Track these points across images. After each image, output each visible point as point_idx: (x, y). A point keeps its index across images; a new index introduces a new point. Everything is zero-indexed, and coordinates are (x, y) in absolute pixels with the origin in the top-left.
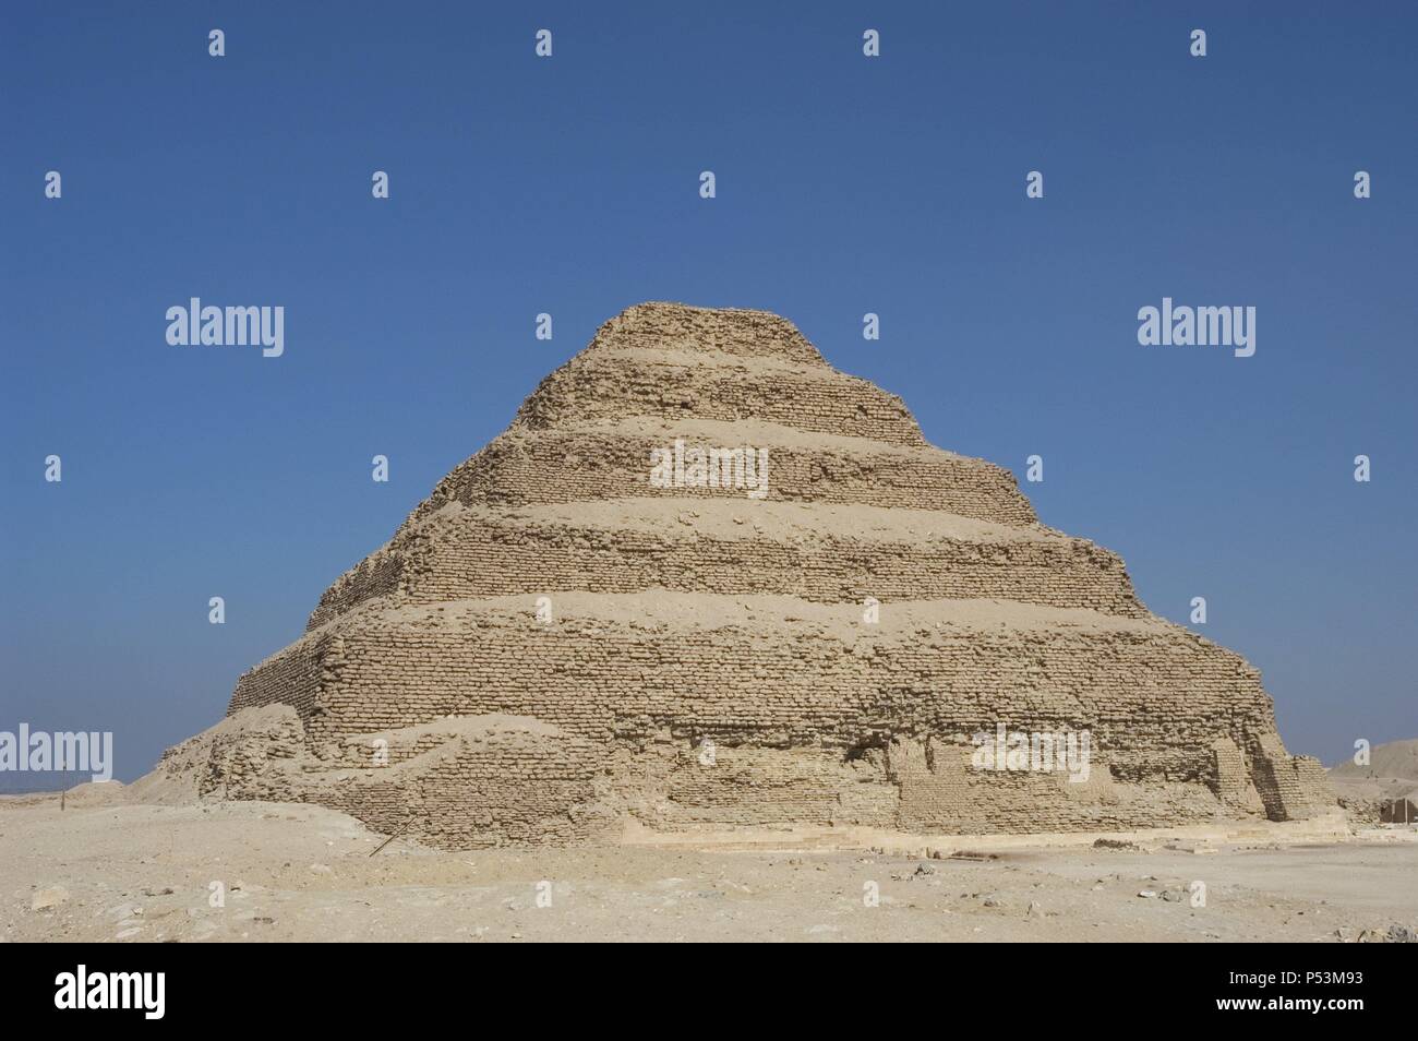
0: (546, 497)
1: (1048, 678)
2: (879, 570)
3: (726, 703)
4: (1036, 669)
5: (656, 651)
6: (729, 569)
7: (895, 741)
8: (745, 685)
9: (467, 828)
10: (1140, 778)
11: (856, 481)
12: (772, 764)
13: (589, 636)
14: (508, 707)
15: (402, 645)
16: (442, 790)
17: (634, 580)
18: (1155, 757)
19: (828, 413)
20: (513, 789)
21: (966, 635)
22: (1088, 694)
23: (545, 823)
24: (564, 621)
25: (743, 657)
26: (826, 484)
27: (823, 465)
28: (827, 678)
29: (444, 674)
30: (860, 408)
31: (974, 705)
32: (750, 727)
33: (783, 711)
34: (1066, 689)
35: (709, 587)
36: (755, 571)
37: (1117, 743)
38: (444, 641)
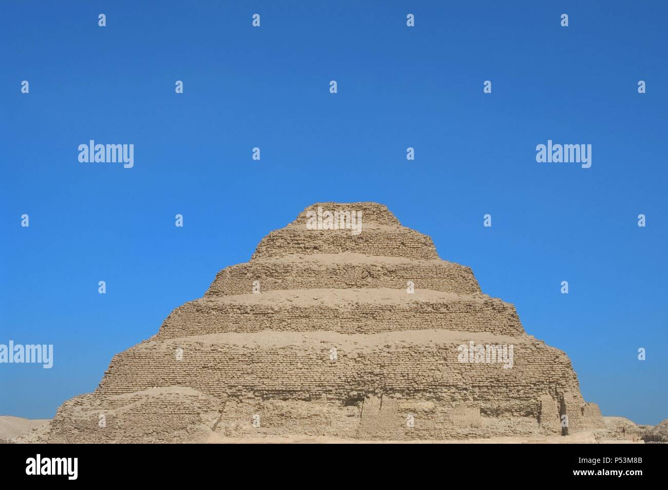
0: (234, 292)
1: (447, 366)
2: (378, 318)
3: (280, 381)
4: (442, 362)
5: (251, 358)
6: (304, 320)
7: (368, 397)
8: (291, 372)
9: (141, 435)
10: (498, 415)
11: (386, 277)
12: (302, 408)
13: (221, 352)
14: (179, 383)
15: (138, 357)
16: (133, 418)
17: (257, 327)
18: (504, 404)
19: (385, 247)
20: (163, 418)
21: (409, 346)
22: (468, 374)
23: (176, 433)
24: (213, 345)
25: (292, 360)
26: (369, 279)
27: (369, 271)
28: (331, 368)
29: (154, 369)
30: (402, 243)
31: (405, 380)
32: (290, 391)
33: (307, 384)
34: (456, 371)
35: (292, 328)
36: (316, 320)
37: (482, 397)
38: (156, 355)
